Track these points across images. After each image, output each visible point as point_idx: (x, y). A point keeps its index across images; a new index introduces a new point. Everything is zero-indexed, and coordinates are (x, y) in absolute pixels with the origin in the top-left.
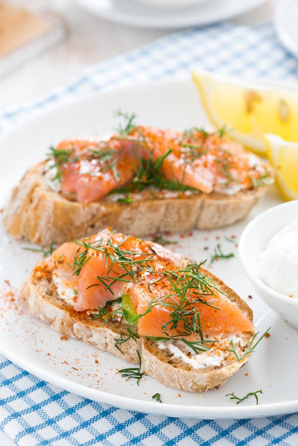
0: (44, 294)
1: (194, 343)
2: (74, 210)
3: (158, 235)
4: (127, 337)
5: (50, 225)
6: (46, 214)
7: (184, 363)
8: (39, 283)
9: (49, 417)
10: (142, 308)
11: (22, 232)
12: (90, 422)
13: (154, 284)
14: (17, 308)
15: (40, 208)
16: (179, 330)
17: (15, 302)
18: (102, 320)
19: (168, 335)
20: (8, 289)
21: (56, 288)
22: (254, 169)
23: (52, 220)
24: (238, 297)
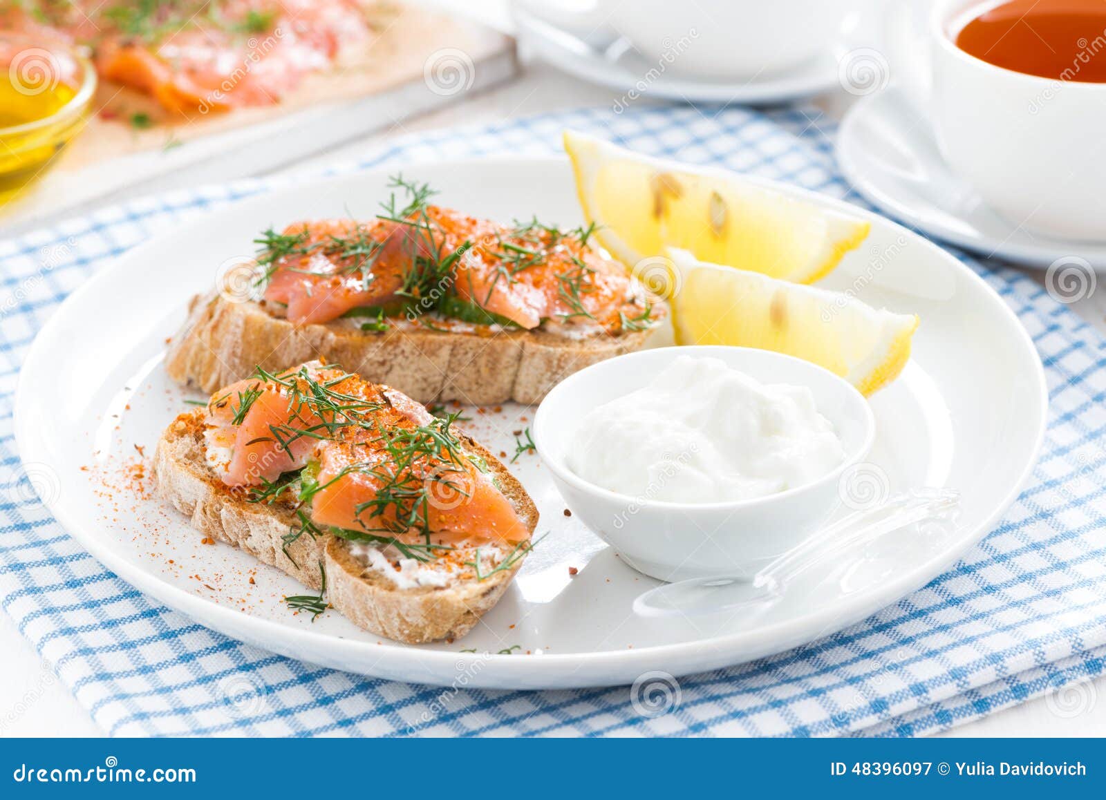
0: (182, 456)
1: (411, 546)
2: (279, 334)
3: (439, 406)
4: (299, 531)
5: (237, 361)
6: (230, 337)
7: (387, 579)
8: (178, 439)
9: (146, 662)
10: (327, 475)
11: (188, 373)
12: (216, 678)
13: (365, 446)
14: (142, 490)
15: (221, 327)
16: (386, 520)
17: (141, 480)
18: (266, 503)
19: (364, 526)
20: (138, 459)
21: (205, 450)
22: (632, 302)
23: (239, 351)
24: (524, 494)
